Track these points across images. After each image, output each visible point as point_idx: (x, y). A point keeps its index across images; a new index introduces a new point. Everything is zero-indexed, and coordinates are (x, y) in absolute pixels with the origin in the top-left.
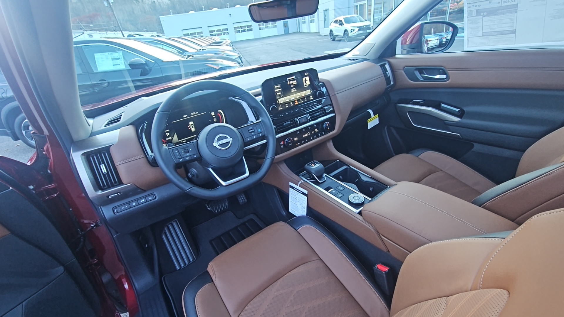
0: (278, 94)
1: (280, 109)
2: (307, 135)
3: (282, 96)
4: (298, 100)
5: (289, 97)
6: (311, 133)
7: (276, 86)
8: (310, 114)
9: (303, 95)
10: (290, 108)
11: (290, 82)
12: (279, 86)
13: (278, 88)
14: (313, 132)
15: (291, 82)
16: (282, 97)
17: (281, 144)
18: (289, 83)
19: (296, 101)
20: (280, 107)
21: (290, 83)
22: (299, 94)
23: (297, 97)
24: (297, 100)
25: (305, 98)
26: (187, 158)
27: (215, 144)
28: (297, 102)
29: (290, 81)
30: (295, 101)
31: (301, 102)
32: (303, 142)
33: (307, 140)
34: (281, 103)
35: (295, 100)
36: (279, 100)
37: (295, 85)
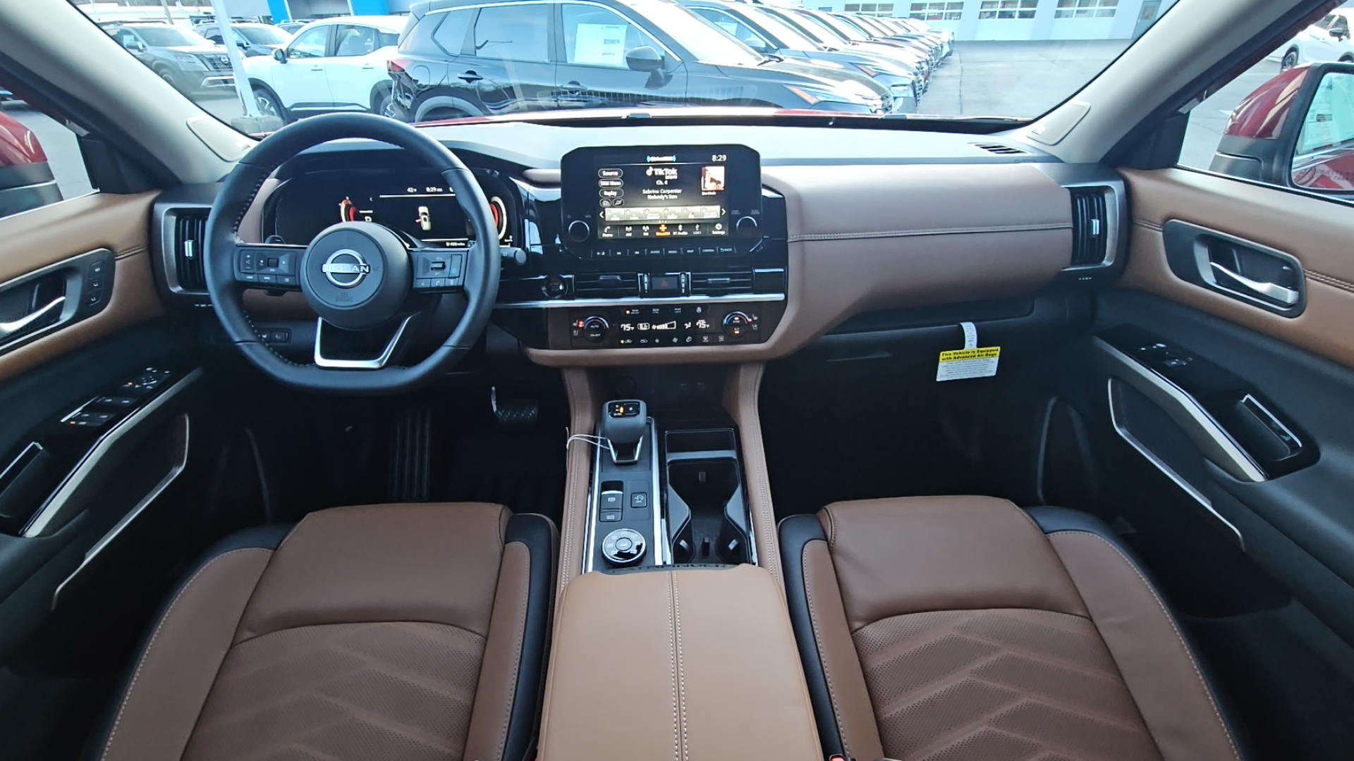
0: (606, 193)
1: (604, 235)
2: (664, 327)
3: (620, 202)
4: (672, 226)
5: (640, 210)
6: (681, 325)
7: (606, 171)
8: (694, 274)
9: (691, 217)
10: (638, 242)
11: (656, 170)
12: (616, 173)
13: (609, 178)
14: (688, 326)
15: (659, 172)
16: (621, 206)
17: (575, 324)
18: (649, 172)
19: (663, 228)
20: (606, 231)
21: (653, 172)
22: (679, 210)
23: (669, 217)
24: (666, 225)
25: (695, 224)
26: (266, 278)
27: (329, 268)
28: (666, 231)
29: (654, 167)
30: (660, 225)
31: (680, 233)
32: (643, 341)
33: (657, 341)
34: (613, 219)
35: (660, 222)
36: (606, 209)
37: (668, 180)
